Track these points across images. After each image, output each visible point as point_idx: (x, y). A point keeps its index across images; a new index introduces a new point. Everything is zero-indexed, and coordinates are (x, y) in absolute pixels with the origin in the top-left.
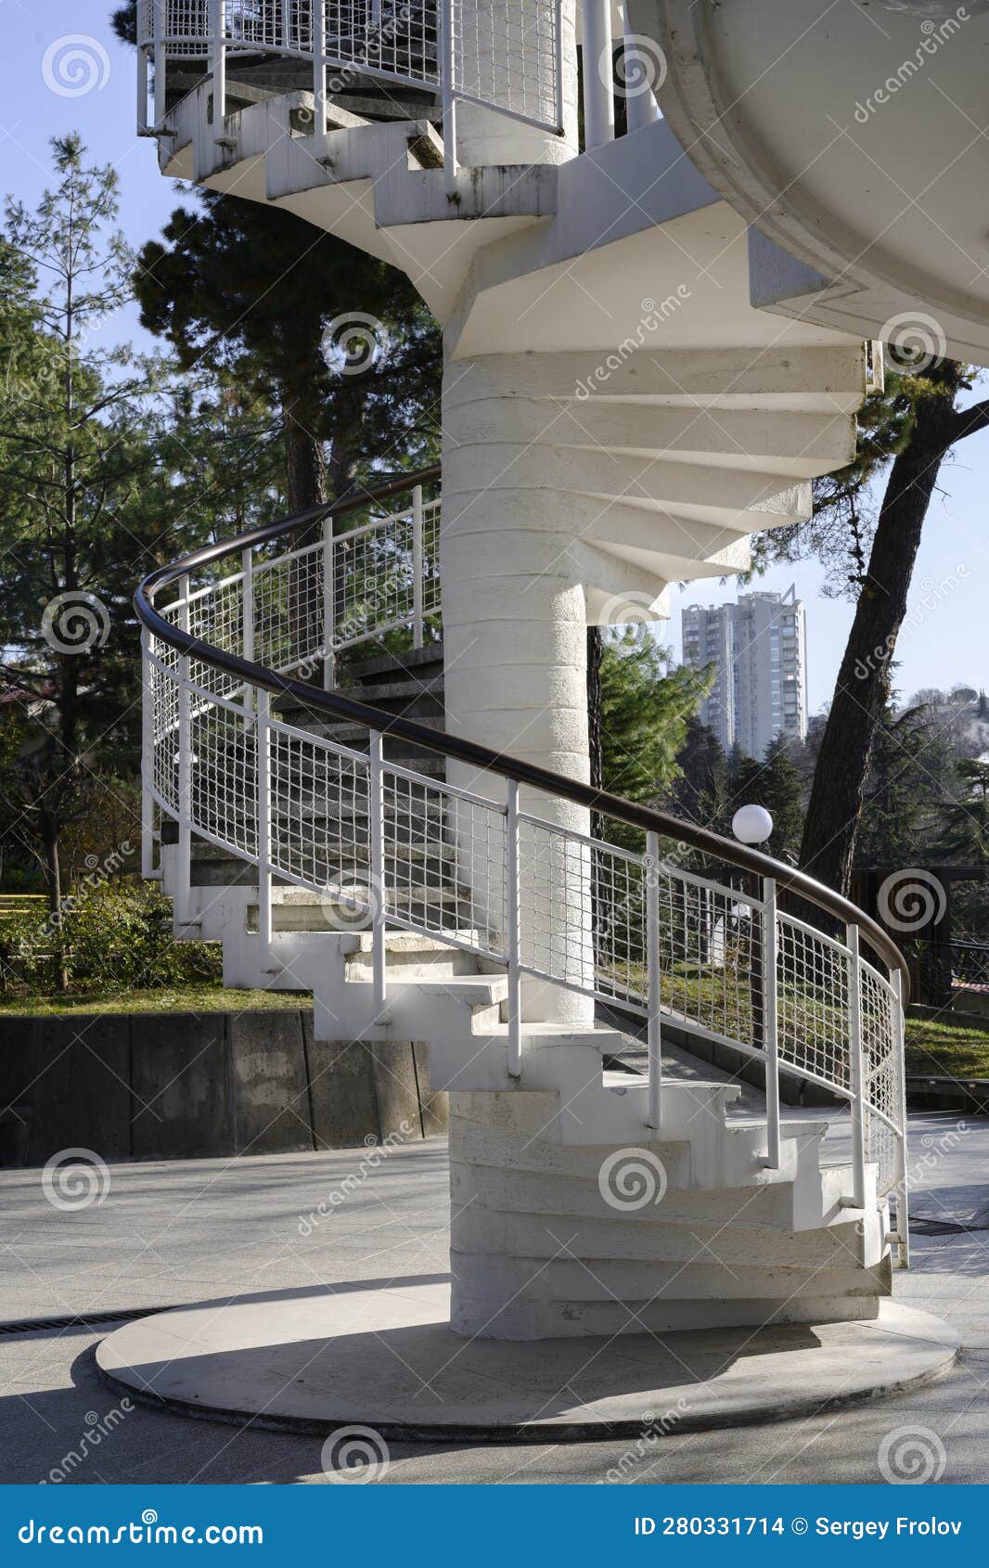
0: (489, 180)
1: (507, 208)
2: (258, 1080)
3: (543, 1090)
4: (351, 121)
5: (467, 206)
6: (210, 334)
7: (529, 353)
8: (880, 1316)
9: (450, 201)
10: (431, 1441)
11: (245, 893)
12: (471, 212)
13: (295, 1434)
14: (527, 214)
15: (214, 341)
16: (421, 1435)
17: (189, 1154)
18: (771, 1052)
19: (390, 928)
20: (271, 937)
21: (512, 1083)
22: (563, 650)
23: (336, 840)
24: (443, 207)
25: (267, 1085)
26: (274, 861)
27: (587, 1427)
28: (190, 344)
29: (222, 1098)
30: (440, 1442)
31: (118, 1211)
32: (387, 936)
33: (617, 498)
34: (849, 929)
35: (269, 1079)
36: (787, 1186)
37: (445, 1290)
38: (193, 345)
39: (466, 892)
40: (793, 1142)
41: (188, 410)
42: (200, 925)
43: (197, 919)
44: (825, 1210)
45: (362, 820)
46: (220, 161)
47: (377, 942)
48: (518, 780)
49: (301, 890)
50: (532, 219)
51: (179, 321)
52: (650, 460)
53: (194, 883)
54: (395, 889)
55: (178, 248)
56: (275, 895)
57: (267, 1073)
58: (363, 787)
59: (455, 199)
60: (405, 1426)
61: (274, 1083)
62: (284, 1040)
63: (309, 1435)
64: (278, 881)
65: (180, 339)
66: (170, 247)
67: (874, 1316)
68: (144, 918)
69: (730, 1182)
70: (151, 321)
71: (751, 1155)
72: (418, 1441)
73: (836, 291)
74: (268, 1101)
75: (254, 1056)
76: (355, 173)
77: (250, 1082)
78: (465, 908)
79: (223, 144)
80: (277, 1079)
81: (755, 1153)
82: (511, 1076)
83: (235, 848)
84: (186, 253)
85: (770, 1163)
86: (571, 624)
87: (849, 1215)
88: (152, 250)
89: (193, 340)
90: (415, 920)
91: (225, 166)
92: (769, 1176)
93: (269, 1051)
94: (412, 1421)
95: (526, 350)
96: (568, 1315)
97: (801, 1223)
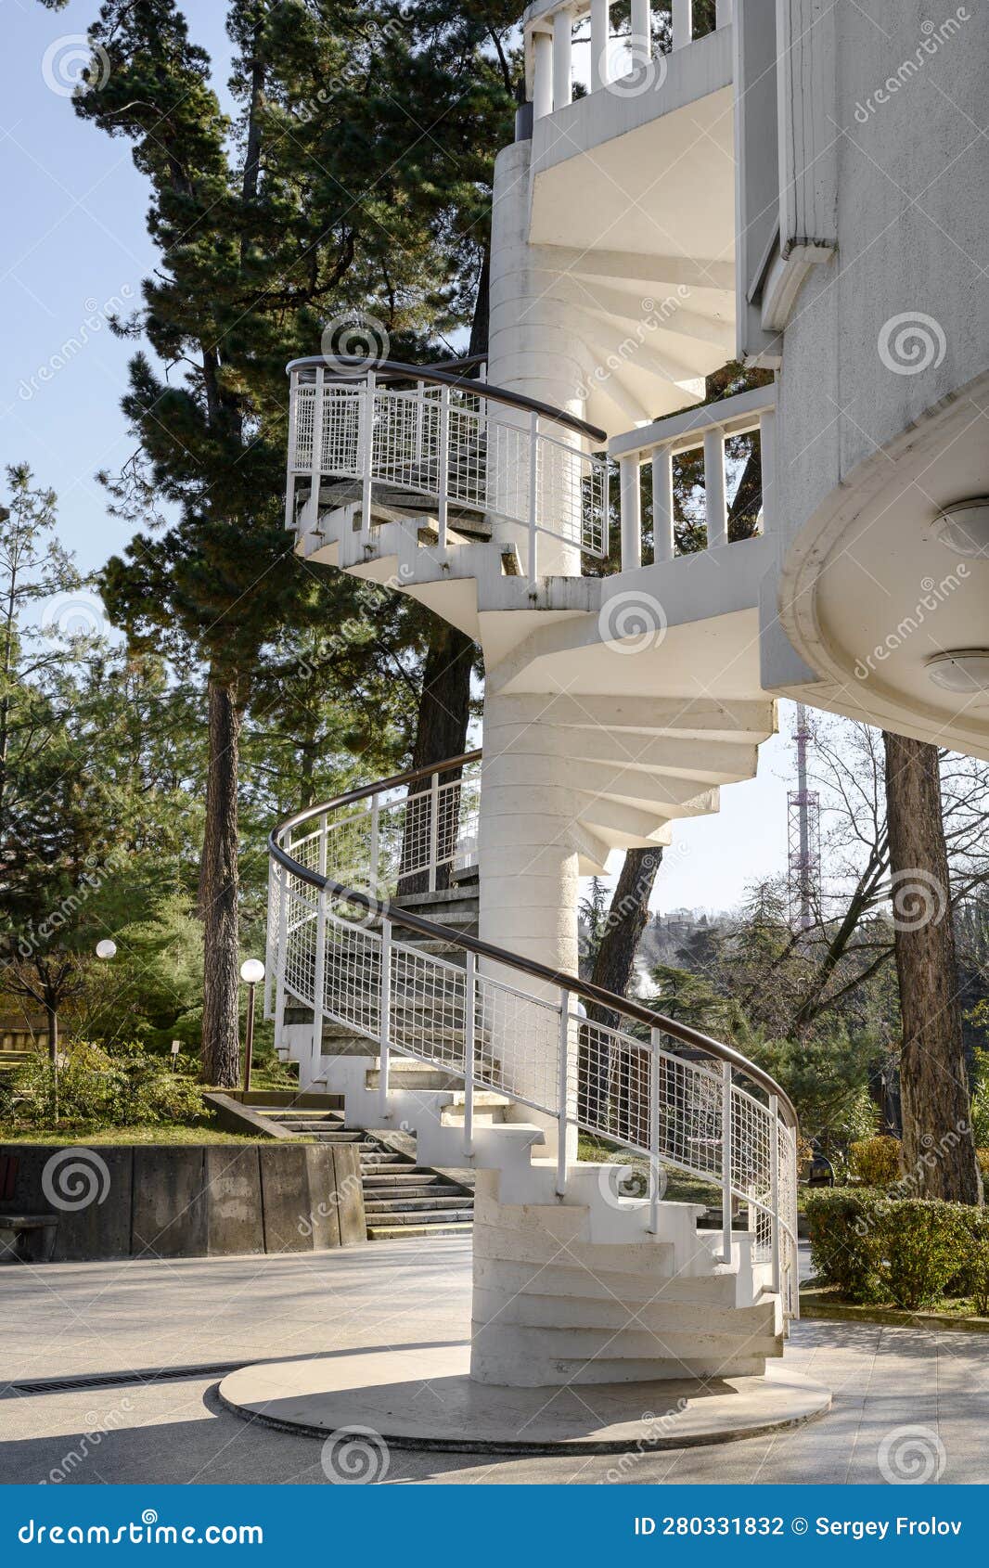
0: (555, 586)
1: (568, 605)
2: (225, 1198)
3: (579, 1205)
4: (459, 540)
5: (541, 601)
6: (153, 627)
7: (551, 694)
8: (766, 1373)
9: (530, 597)
10: (504, 1454)
11: (365, 1062)
12: (544, 606)
13: (404, 1449)
14: (582, 609)
15: (157, 632)
16: (497, 1450)
17: (173, 1255)
18: (727, 1182)
19: (477, 1089)
20: (388, 1093)
21: (557, 1200)
22: (567, 898)
23: (440, 1026)
24: (526, 602)
25: (232, 1202)
26: (392, 1040)
27: (612, 1444)
28: (137, 633)
29: (199, 1212)
30: (511, 1454)
31: (148, 1294)
32: (474, 1094)
33: (600, 794)
34: (770, 1098)
35: (235, 1198)
36: (732, 1277)
37: (468, 1350)
38: (140, 634)
39: (497, 1064)
40: (738, 1244)
41: (100, 675)
42: (326, 1083)
43: (325, 1078)
44: (755, 1294)
45: (459, 1013)
46: (362, 557)
47: (468, 1098)
48: (569, 990)
49: (411, 1060)
50: (584, 613)
51: (131, 615)
52: (621, 769)
53: (323, 1052)
54: (481, 1062)
55: (137, 564)
56: (393, 1063)
57: (233, 1193)
58: (460, 990)
59: (534, 597)
60: (485, 1443)
61: (238, 1201)
62: (246, 1167)
63: (413, 1449)
64: (394, 1053)
65: (130, 631)
66: (129, 562)
67: (763, 1373)
68: (126, 1072)
69: (698, 1273)
70: (113, 615)
71: (711, 1254)
72: (494, 1453)
73: (821, 684)
74: (233, 1215)
75: (224, 1180)
76: (464, 573)
77: (220, 1200)
78: (497, 1075)
79: (368, 547)
80: (240, 1198)
81: (714, 1253)
82: (558, 1194)
83: (363, 1030)
84: (142, 566)
85: (725, 1260)
86: (571, 880)
87: (767, 1298)
88: (115, 563)
89: (139, 630)
90: (494, 1084)
91: (366, 560)
92: (722, 1269)
93: (234, 1176)
94: (489, 1440)
95: (547, 691)
96: (560, 1369)
97: (741, 1303)
